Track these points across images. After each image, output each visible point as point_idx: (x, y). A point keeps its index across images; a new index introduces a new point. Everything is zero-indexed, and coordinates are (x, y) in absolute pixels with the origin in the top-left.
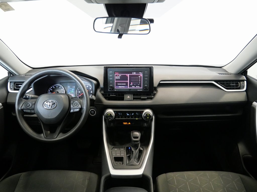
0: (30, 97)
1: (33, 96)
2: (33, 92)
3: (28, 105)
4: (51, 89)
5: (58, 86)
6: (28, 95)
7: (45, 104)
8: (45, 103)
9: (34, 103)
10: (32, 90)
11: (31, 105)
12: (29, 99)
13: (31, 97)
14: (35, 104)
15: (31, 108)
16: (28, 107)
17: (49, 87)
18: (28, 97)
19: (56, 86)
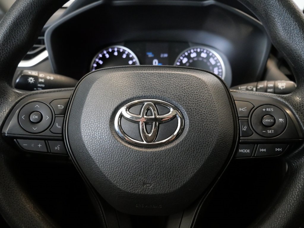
0: (41, 83)
1: (51, 77)
2: (50, 64)
3: (34, 117)
4: (100, 59)
5: (118, 51)
6: (34, 73)
7: (121, 116)
8: (123, 110)
9: (61, 107)
10: (46, 59)
11: (47, 118)
12: (37, 87)
13: (43, 81)
14: (64, 112)
15: (47, 133)
16: (35, 129)
17: (94, 54)
18: (31, 80)
19: (113, 51)
